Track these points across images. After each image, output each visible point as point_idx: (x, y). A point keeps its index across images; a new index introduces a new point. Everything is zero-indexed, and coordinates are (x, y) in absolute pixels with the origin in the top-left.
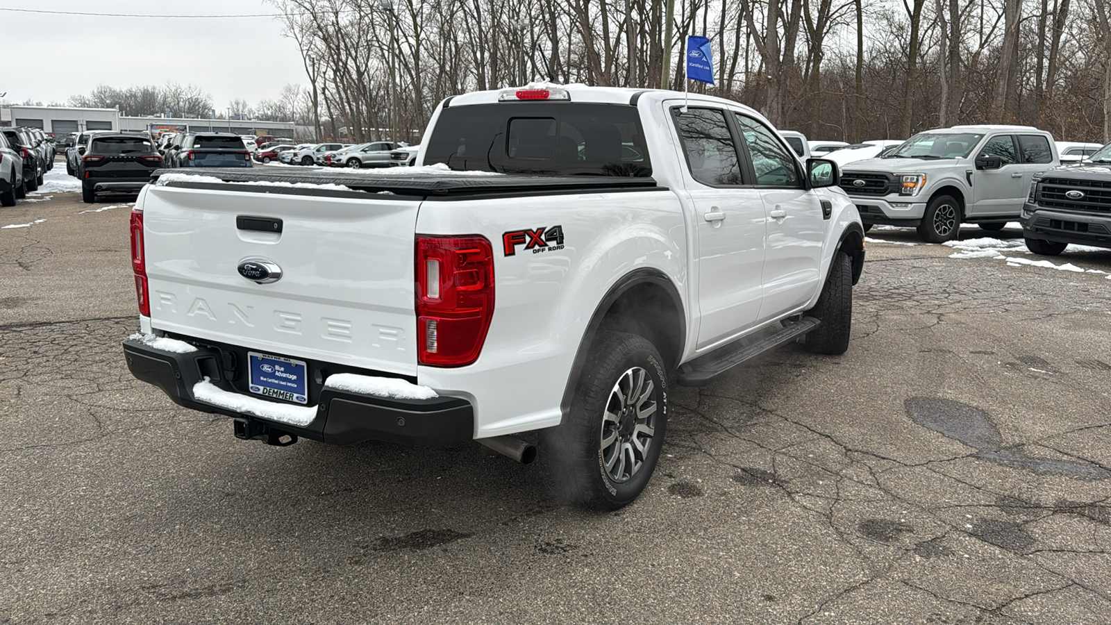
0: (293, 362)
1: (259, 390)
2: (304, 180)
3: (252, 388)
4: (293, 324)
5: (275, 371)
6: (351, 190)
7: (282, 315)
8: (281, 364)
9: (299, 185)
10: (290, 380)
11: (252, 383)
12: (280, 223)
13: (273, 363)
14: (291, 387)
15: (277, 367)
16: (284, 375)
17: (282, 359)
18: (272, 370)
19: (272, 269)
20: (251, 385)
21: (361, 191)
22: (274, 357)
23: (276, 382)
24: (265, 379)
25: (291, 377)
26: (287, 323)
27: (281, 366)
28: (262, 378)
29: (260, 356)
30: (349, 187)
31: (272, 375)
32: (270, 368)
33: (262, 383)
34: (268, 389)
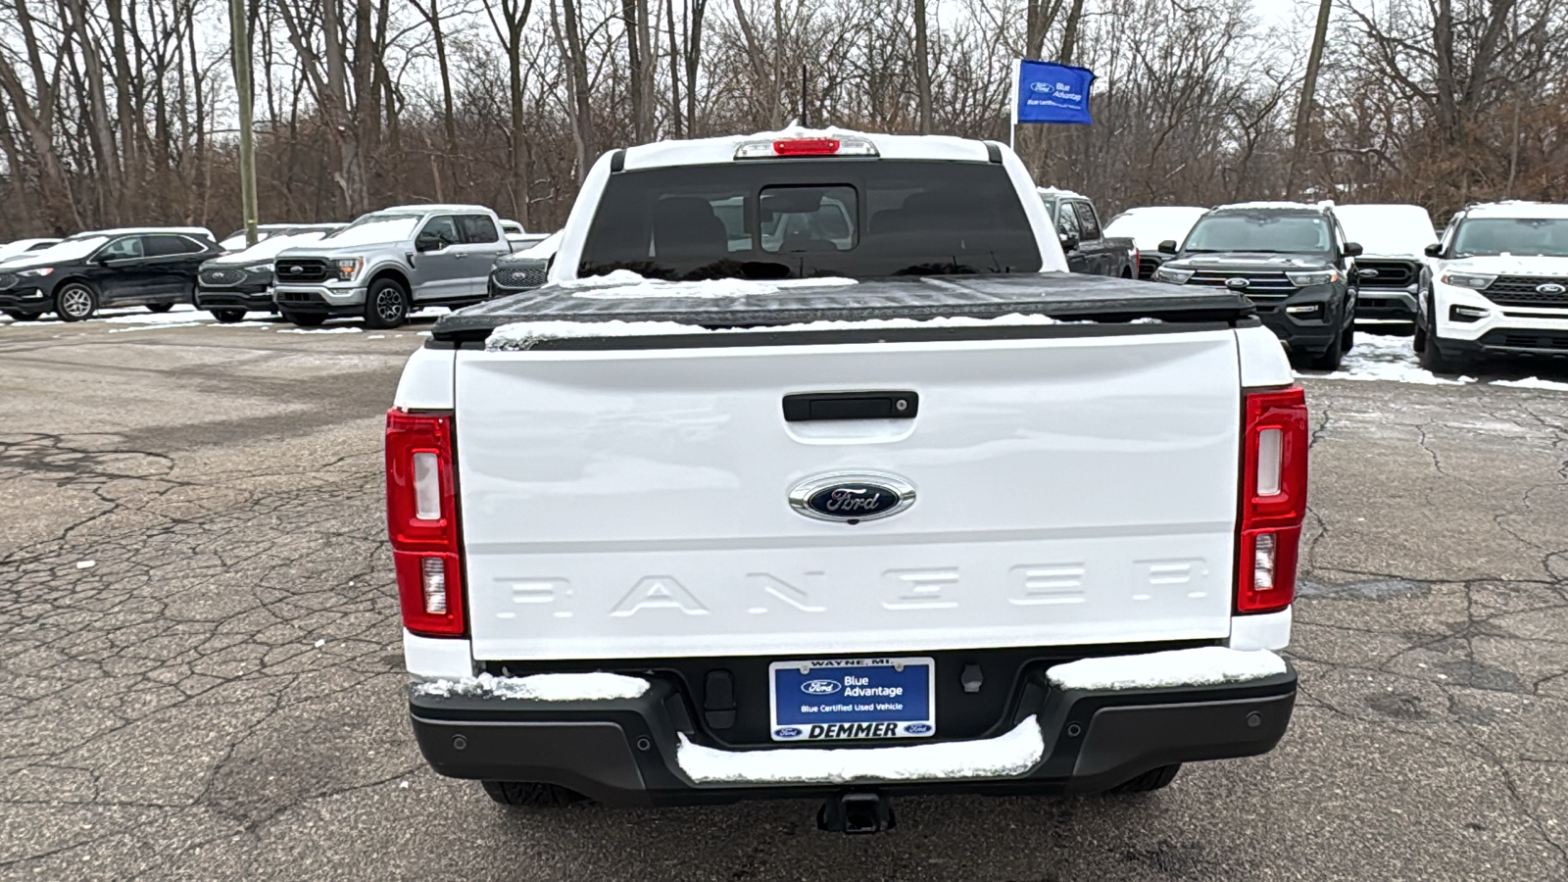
0: (898, 663)
1: (799, 732)
2: (950, 312)
3: (778, 733)
4: (934, 589)
5: (844, 688)
6: (1059, 322)
7: (905, 577)
8: (858, 673)
9: (939, 322)
10: (887, 699)
11: (779, 723)
12: (912, 399)
13: (838, 675)
14: (888, 711)
15: (849, 680)
16: (869, 692)
17: (868, 662)
18: (835, 687)
19: (899, 489)
20: (774, 727)
21: (1085, 322)
22: (844, 661)
23: (849, 708)
24: (815, 709)
25: (887, 692)
26: (920, 589)
27: (858, 677)
28: (805, 709)
29: (805, 667)
30: (1053, 317)
31: (838, 697)
32: (828, 684)
33: (807, 719)
34: (825, 726)
